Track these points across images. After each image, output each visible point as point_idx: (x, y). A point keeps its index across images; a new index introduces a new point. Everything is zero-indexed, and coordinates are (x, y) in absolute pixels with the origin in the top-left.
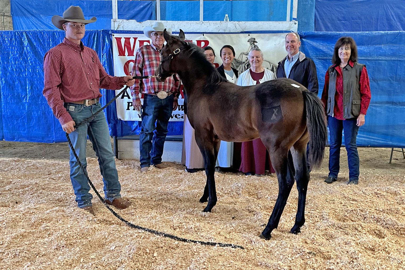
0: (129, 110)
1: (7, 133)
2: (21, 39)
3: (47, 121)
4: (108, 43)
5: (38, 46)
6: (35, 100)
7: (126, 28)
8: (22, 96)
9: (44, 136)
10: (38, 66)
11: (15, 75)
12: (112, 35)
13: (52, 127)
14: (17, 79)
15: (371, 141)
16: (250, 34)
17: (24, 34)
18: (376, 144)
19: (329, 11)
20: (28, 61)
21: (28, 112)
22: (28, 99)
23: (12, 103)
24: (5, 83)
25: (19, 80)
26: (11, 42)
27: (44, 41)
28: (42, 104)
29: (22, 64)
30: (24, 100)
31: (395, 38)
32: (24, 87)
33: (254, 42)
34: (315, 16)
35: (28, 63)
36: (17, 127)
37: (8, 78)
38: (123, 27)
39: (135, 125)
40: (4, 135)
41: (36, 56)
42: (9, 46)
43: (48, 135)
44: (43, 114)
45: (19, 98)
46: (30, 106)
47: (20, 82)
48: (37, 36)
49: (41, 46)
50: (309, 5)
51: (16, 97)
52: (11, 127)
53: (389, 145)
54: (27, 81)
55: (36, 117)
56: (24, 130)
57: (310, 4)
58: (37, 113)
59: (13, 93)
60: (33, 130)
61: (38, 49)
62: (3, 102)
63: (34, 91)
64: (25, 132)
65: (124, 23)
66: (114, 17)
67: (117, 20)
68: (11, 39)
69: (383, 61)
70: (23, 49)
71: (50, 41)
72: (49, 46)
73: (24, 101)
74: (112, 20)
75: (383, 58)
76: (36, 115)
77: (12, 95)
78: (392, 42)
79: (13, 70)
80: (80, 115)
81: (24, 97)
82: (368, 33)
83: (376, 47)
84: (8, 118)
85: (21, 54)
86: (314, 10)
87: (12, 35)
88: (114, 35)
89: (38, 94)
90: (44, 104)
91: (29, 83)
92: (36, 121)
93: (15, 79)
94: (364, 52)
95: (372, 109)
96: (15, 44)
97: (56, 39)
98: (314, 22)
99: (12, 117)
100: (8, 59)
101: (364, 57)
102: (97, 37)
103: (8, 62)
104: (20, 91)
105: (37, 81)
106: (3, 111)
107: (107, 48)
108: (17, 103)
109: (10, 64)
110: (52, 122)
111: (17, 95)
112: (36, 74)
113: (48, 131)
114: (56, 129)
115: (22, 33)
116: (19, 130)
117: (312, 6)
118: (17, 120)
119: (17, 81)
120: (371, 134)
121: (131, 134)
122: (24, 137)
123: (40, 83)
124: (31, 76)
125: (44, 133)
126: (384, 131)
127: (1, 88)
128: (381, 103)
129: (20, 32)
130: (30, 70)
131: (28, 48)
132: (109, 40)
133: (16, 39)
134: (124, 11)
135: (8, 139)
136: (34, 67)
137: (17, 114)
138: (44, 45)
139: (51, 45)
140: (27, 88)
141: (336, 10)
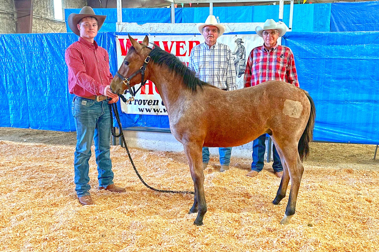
0: (131, 104)
1: (32, 122)
2: (42, 41)
3: (64, 112)
4: (112, 44)
5: (55, 47)
6: (54, 94)
7: (128, 30)
8: (43, 91)
9: (62, 125)
10: (56, 64)
11: (38, 73)
12: (115, 36)
13: (68, 118)
14: (39, 76)
15: (351, 138)
16: (237, 35)
17: (44, 37)
18: (356, 140)
19: (345, 14)
20: (47, 60)
21: (48, 104)
22: (48, 93)
23: (35, 97)
24: (30, 79)
25: (41, 77)
26: (33, 43)
27: (60, 42)
28: (59, 98)
29: (42, 63)
30: (45, 93)
31: (377, 38)
32: (45, 83)
33: (241, 42)
34: (331, 19)
35: (48, 61)
36: (40, 117)
37: (32, 75)
38: (126, 29)
39: (136, 118)
40: (30, 123)
41: (54, 56)
42: (32, 47)
43: (65, 125)
44: (60, 106)
45: (41, 92)
46: (50, 99)
47: (42, 78)
48: (55, 38)
49: (57, 47)
50: (325, 9)
51: (38, 92)
52: (35, 117)
53: (369, 142)
54: (47, 77)
55: (55, 109)
56: (46, 120)
57: (327, 8)
58: (56, 105)
59: (36, 88)
60: (52, 120)
61: (55, 50)
62: (29, 95)
63: (52, 87)
64: (47, 121)
65: (127, 25)
66: (118, 21)
67: (122, 23)
68: (33, 41)
69: (365, 60)
70: (44, 50)
71: (64, 42)
72: (64, 47)
73: (45, 95)
74: (116, 23)
75: (365, 57)
76: (55, 107)
77: (35, 90)
78: (373, 42)
79: (35, 68)
80: (91, 109)
81: (45, 91)
82: (350, 33)
83: (358, 47)
84: (33, 109)
85: (42, 54)
86: (330, 13)
87: (35, 38)
88: (117, 37)
89: (56, 89)
90: (61, 97)
91: (49, 80)
92: (55, 112)
93: (37, 76)
94: (346, 52)
95: (353, 107)
96: (37, 45)
97: (69, 40)
98: (330, 25)
99: (36, 108)
100: (31, 58)
101: (346, 56)
102: (103, 39)
103: (32, 61)
104: (42, 86)
105: (55, 78)
106: (29, 103)
107: (111, 49)
108: (39, 97)
109: (33, 62)
110: (68, 114)
111: (39, 90)
112: (54, 72)
113: (65, 121)
114: (71, 120)
115: (42, 36)
116: (42, 120)
117: (328, 9)
118: (40, 111)
119: (39, 77)
120: (352, 131)
121: (133, 126)
122: (46, 126)
123: (57, 79)
124: (50, 74)
125: (61, 123)
126: (363, 128)
127: (27, 83)
128: (362, 101)
129: (40, 35)
130: (49, 68)
131: (47, 49)
132: (114, 41)
133: (37, 41)
134: (158, 17)
135: (33, 128)
136: (52, 65)
137: (40, 106)
138: (60, 46)
139: (66, 46)
140: (47, 83)
141: (351, 14)
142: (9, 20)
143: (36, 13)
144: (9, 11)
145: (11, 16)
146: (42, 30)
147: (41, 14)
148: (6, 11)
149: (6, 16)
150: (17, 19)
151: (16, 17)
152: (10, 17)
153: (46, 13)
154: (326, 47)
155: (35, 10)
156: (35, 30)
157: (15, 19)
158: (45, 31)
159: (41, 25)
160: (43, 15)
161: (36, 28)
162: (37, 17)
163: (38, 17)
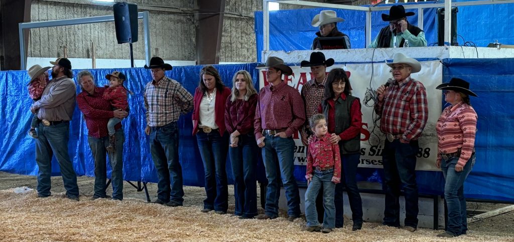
66: (265, 49)
132: (256, 75)
142: (185, 25)
143: (232, 9)
144: (186, 9)
145: (189, 17)
146: (240, 38)
147: (240, 10)
148: (181, 9)
149: (182, 18)
150: (198, 22)
151: (198, 19)
152: (188, 19)
153: (250, 6)
154: (497, 77)
155: (231, 3)
156: (229, 39)
157: (195, 21)
158: (246, 39)
159: (239, 30)
160: (243, 11)
161: (231, 36)
162: (233, 16)
163: (235, 16)
